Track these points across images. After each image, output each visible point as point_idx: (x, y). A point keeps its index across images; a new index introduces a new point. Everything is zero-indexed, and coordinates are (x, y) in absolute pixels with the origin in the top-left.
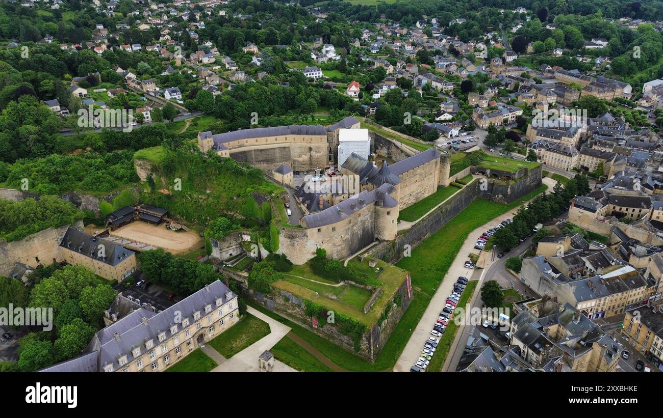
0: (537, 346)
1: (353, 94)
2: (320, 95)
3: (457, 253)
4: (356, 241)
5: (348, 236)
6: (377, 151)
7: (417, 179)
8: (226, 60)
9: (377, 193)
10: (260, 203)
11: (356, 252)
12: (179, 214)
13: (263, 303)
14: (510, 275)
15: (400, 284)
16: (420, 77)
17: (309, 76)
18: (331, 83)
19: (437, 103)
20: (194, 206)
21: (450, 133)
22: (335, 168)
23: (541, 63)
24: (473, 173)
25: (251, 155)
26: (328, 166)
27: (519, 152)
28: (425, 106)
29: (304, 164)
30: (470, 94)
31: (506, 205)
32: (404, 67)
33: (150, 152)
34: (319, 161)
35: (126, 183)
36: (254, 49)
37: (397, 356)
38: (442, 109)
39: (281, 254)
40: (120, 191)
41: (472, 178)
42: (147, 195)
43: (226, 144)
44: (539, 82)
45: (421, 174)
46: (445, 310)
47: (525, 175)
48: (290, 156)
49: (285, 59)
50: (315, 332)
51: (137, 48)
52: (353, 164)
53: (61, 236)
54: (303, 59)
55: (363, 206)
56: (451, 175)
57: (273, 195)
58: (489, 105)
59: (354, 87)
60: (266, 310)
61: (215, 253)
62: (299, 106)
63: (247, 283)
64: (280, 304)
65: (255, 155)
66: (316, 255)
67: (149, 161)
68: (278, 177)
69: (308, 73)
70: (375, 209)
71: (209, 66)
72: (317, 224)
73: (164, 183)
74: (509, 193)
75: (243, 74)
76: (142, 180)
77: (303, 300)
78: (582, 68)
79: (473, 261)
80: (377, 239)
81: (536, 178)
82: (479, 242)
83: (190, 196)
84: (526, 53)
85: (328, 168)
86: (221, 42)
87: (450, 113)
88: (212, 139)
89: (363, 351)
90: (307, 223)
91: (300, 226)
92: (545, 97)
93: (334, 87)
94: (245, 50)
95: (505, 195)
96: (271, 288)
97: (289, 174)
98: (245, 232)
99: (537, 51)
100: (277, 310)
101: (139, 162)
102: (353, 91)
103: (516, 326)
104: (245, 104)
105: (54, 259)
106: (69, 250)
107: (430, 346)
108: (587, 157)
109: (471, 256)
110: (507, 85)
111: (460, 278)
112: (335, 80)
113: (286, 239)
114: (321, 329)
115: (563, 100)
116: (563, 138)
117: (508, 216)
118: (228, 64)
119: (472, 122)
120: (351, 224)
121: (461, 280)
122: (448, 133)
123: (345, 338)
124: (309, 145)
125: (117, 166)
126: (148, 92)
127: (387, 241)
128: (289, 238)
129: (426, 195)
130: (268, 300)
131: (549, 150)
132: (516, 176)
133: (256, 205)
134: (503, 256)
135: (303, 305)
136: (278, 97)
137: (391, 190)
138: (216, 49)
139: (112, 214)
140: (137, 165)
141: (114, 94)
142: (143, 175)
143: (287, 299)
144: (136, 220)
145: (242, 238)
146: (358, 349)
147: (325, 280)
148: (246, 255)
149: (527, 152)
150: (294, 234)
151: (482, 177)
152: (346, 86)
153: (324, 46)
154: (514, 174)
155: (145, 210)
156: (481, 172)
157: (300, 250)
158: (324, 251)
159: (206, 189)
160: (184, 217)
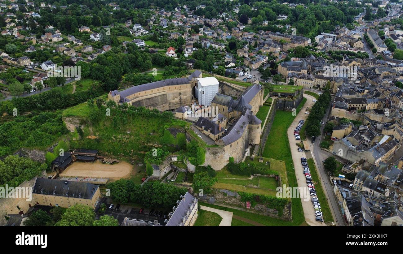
0: (379, 188)
1: (172, 55)
2: (151, 57)
3: (289, 144)
4: (244, 148)
5: (242, 146)
8: (71, 38)
9: (247, 116)
10: (175, 134)
11: (244, 155)
12: (107, 151)
13: (206, 200)
14: (325, 151)
16: (205, 41)
18: (153, 49)
19: (221, 57)
20: (119, 144)
21: (239, 74)
23: (258, 29)
24: (271, 96)
25: (143, 103)
26: (192, 103)
29: (176, 104)
30: (237, 50)
32: (190, 36)
33: (73, 110)
34: (185, 101)
35: (60, 136)
36: (88, 30)
37: (302, 213)
38: (226, 61)
39: (207, 166)
40: (58, 142)
41: (272, 99)
42: (76, 142)
43: (127, 97)
44: (265, 40)
45: (255, 101)
46: (307, 179)
48: (167, 100)
50: (248, 211)
52: (220, 100)
53: (33, 185)
54: (125, 35)
55: (245, 125)
56: (264, 98)
57: (186, 127)
58: (249, 56)
59: (172, 50)
60: (209, 204)
61: (155, 174)
62: (140, 66)
64: (219, 199)
65: (145, 102)
66: (229, 162)
67: (78, 117)
68: (179, 115)
69: (137, 44)
70: (250, 126)
71: (60, 44)
72: (229, 142)
73: (92, 132)
74: (294, 105)
75: (91, 47)
76: (71, 131)
77: (238, 192)
78: (282, 31)
79: (301, 148)
80: (251, 145)
82: (297, 136)
83: (115, 137)
84: (249, 24)
86: (60, 26)
87: (233, 62)
89: (285, 215)
90: (223, 143)
91: (216, 145)
92: (275, 48)
93: (156, 52)
94: (81, 30)
95: (292, 106)
96: (212, 189)
98: (174, 156)
99: (254, 23)
100: (218, 203)
101: (68, 119)
102: (171, 53)
103: (359, 180)
105: (30, 205)
106: (43, 195)
107: (316, 203)
108: (319, 80)
109: (297, 144)
110: (250, 43)
111: (301, 159)
112: (155, 47)
113: (211, 155)
114: (253, 208)
116: (302, 70)
117: (299, 118)
118: (76, 41)
120: (243, 139)
121: (303, 160)
122: (238, 74)
123: (272, 210)
126: (26, 66)
127: (257, 145)
128: (213, 154)
130: (210, 198)
131: (300, 78)
133: (172, 136)
134: (314, 141)
135: (238, 196)
136: (126, 61)
137: (252, 113)
138: (58, 31)
139: (55, 161)
140: (67, 121)
142: (72, 128)
143: (225, 194)
144: (75, 162)
145: (171, 160)
146: (281, 215)
147: (242, 177)
148: (179, 171)
149: (287, 80)
150: (216, 151)
151: (276, 98)
152: (163, 50)
153: (135, 26)
154: (295, 94)
155: (80, 153)
156: (274, 95)
157: (220, 161)
158: (233, 158)
159: (126, 131)
160: (112, 153)
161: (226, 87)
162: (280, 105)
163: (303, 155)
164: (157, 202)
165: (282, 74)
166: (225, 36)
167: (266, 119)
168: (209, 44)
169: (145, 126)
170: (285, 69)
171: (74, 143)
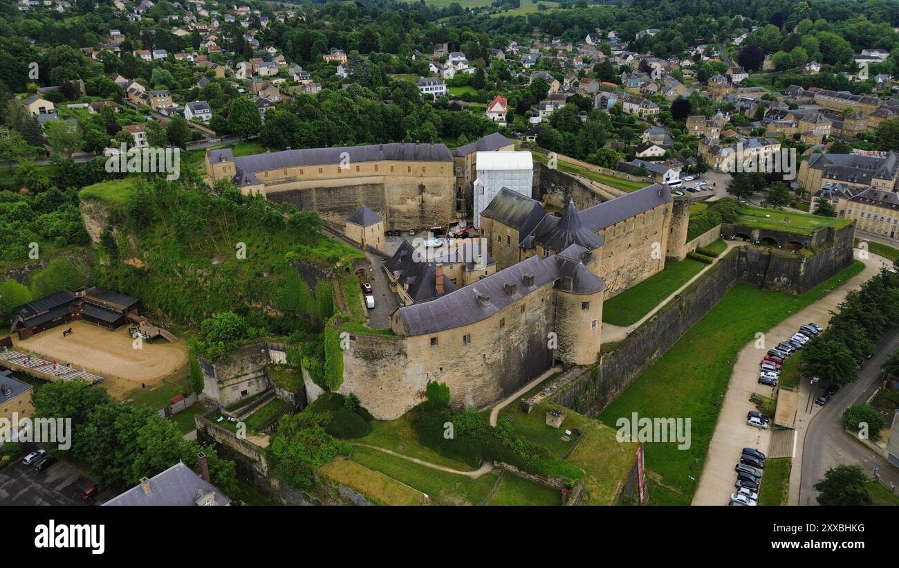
1: (497, 117)
2: (443, 119)
3: (724, 393)
4: (514, 367)
5: (498, 356)
6: (545, 197)
7: (631, 242)
8: (295, 71)
9: (560, 263)
10: (312, 284)
11: (515, 390)
12: (160, 306)
14: (855, 446)
15: (625, 472)
16: (604, 94)
17: (425, 92)
18: (461, 102)
19: (636, 132)
20: (188, 291)
21: (665, 176)
22: (468, 224)
23: (787, 84)
24: (726, 238)
25: (310, 198)
26: (455, 221)
27: (793, 206)
28: (616, 138)
29: (409, 218)
30: (689, 119)
31: (796, 297)
32: (576, 85)
34: (437, 211)
35: (61, 245)
36: (342, 57)
38: (644, 141)
39: (347, 394)
40: (47, 260)
41: (726, 246)
42: (103, 271)
43: (259, 175)
44: (793, 107)
45: (639, 233)
47: (827, 240)
48: (383, 201)
49: (389, 71)
51: (160, 55)
52: (505, 209)
54: (416, 72)
55: (531, 288)
56: (690, 237)
57: (338, 265)
58: (721, 137)
59: (498, 104)
61: (210, 390)
63: (264, 464)
65: (318, 199)
66: (425, 399)
67: (106, 203)
68: (353, 231)
69: (424, 88)
70: (555, 296)
71: (268, 79)
72: (429, 327)
73: (134, 246)
74: (803, 274)
75: (320, 87)
76: (94, 240)
79: (765, 413)
80: (559, 362)
81: (844, 246)
82: (766, 370)
83: (181, 270)
84: (762, 71)
85: (455, 225)
86: (292, 48)
87: (661, 146)
88: (231, 164)
90: (406, 325)
91: (391, 332)
92: (813, 126)
93: (465, 108)
94: (328, 58)
95: (794, 277)
96: (317, 479)
97: (375, 226)
98: (275, 345)
99: (780, 67)
101: (90, 205)
102: (497, 111)
104: (314, 125)
109: (754, 399)
110: (743, 109)
111: (745, 451)
112: (466, 97)
113: (358, 361)
115: (839, 131)
116: (874, 180)
117: (808, 317)
118: (298, 74)
119: (700, 159)
120: (506, 329)
121: (749, 457)
122: (662, 175)
124: (419, 181)
125: (54, 214)
126: (159, 109)
127: (581, 367)
128: (365, 358)
129: (646, 275)
131: (855, 199)
132: (814, 242)
133: (304, 287)
134: (828, 399)
136: (372, 118)
137: (587, 258)
138: (281, 57)
139: (24, 306)
140: (85, 211)
141: (98, 111)
142: (95, 229)
144: (76, 318)
145: (269, 357)
147: (449, 460)
148: (274, 394)
149: (813, 204)
150: (376, 349)
151: (741, 243)
152: (484, 105)
153: (450, 56)
154: (810, 238)
155: (95, 299)
156: (741, 236)
157: (390, 386)
158: (444, 389)
159: (212, 257)
160: (170, 313)
161: (577, 192)
162: (752, 267)
163: (761, 441)
164: (121, 473)
165: (808, 189)
166: (677, 91)
167: (669, 298)
168: (612, 101)
169: (258, 251)
170: (819, 173)
171: (99, 271)
